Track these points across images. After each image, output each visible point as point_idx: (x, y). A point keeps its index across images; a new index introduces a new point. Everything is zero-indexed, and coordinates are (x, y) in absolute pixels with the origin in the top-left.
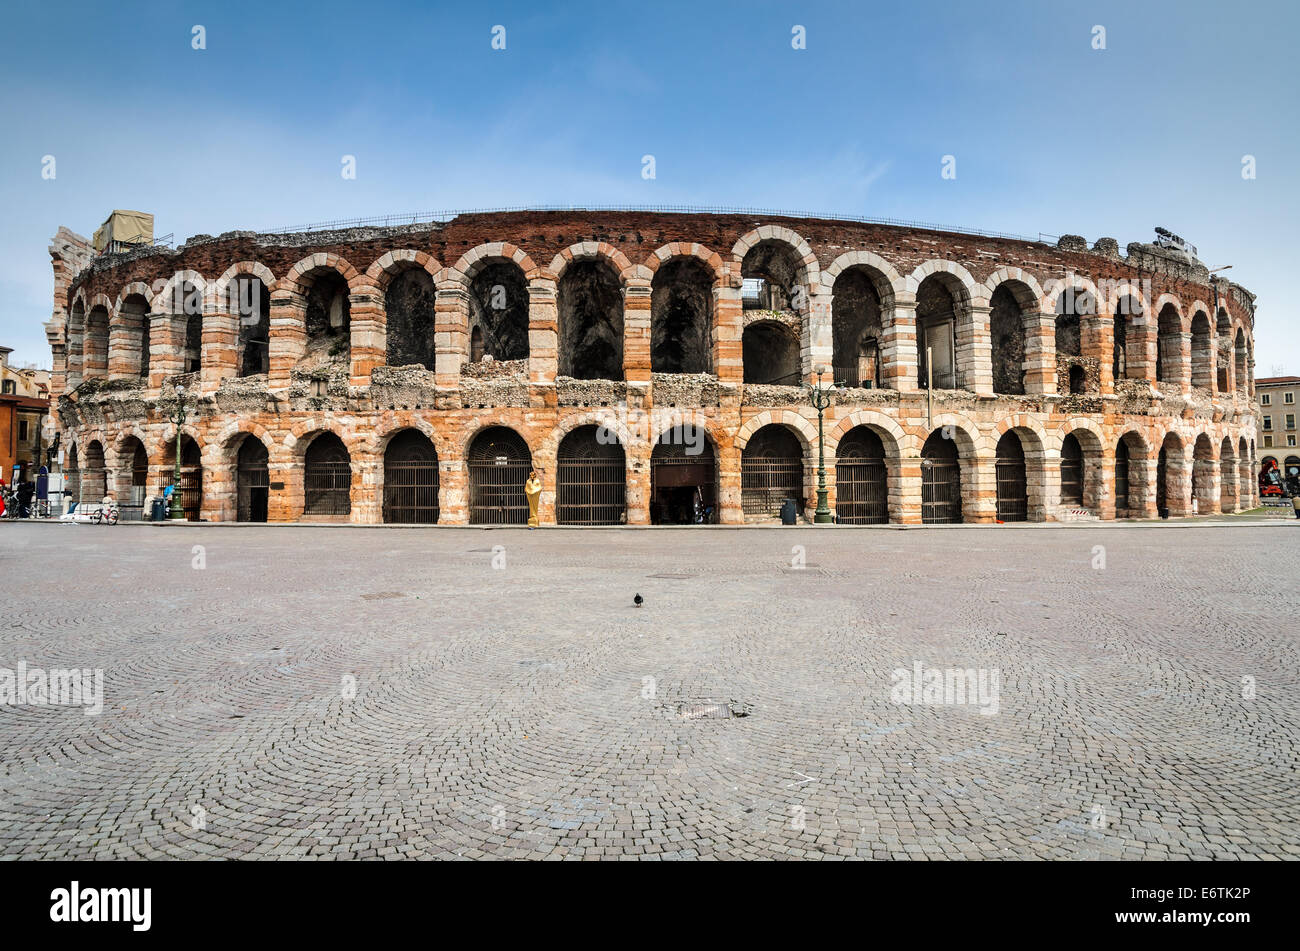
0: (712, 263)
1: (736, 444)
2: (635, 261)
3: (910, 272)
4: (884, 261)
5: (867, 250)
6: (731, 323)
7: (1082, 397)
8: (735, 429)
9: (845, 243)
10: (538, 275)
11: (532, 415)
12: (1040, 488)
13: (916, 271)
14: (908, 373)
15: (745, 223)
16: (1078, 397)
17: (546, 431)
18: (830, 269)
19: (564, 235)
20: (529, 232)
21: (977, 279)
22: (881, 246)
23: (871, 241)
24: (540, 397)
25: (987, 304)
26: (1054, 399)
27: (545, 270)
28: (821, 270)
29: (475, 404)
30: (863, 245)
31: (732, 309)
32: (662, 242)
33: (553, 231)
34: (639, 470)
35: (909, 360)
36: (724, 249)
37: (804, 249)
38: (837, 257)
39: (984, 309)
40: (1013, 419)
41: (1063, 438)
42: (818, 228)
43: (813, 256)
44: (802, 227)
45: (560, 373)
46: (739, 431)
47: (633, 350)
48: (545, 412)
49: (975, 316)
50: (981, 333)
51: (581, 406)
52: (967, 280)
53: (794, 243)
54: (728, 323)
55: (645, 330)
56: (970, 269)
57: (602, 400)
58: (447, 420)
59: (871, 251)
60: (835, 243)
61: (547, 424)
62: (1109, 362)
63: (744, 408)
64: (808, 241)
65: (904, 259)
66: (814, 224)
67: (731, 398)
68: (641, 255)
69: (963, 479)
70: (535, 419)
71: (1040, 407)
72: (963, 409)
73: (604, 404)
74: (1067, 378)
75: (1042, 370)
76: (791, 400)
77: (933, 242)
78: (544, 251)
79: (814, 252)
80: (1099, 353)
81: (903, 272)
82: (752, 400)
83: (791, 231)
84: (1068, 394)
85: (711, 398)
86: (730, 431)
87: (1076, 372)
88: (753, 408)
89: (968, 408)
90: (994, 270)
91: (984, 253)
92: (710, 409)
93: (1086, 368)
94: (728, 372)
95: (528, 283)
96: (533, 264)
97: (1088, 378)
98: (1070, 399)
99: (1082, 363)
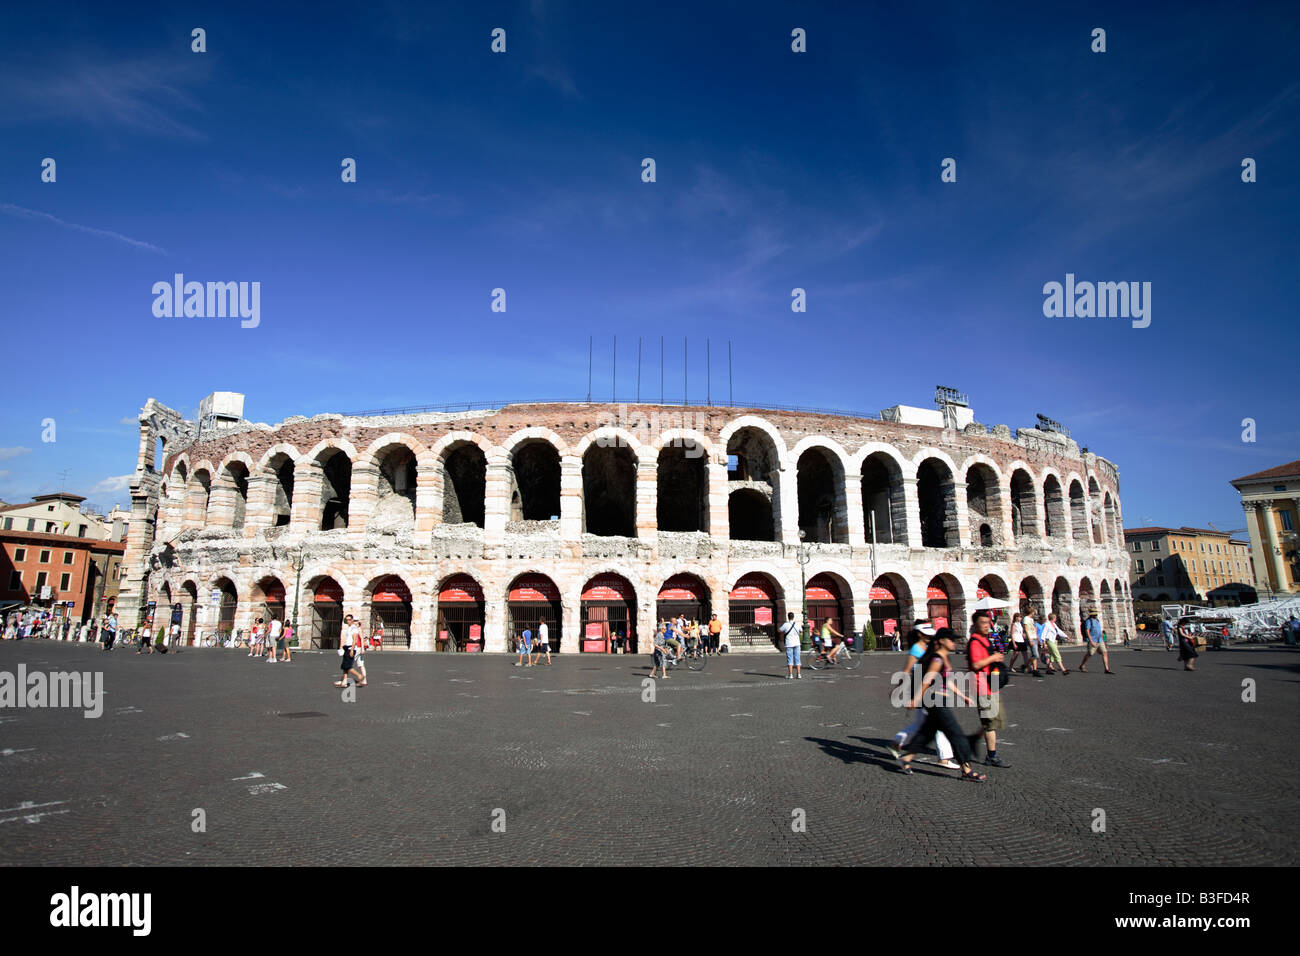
0: (704, 445)
1: (725, 589)
3: (855, 451)
4: (835, 443)
5: (822, 434)
6: (720, 491)
7: (990, 549)
8: (724, 575)
9: (805, 429)
10: (568, 453)
11: (562, 565)
13: (859, 450)
14: (857, 531)
15: (730, 415)
16: (987, 548)
17: (574, 577)
18: (795, 450)
19: (589, 421)
20: (562, 419)
21: (906, 456)
22: (832, 432)
23: (825, 427)
24: (569, 550)
25: (915, 476)
26: (970, 549)
27: (573, 449)
28: (788, 449)
29: (516, 555)
30: (819, 431)
31: (720, 481)
33: (581, 419)
34: (648, 610)
35: (857, 520)
36: (714, 434)
37: (775, 434)
38: (799, 439)
39: (912, 479)
40: (939, 567)
41: (978, 580)
42: (785, 419)
43: (782, 440)
44: (773, 417)
45: (584, 531)
46: (726, 577)
47: (644, 513)
48: (572, 562)
49: (906, 485)
50: (911, 499)
51: (601, 557)
52: (899, 458)
53: (766, 429)
54: (717, 492)
55: (652, 497)
56: (900, 449)
57: (618, 552)
58: (494, 568)
59: (825, 435)
60: (798, 429)
61: (574, 571)
62: (1009, 521)
63: (730, 559)
64: (778, 428)
65: (850, 442)
66: (782, 416)
67: (720, 551)
70: (565, 568)
71: (960, 558)
72: (900, 559)
73: (620, 555)
74: (978, 534)
75: (959, 528)
76: (767, 553)
77: (872, 429)
78: (574, 434)
79: (782, 436)
80: (1001, 514)
81: (851, 452)
82: (737, 553)
83: (764, 420)
84: (980, 547)
85: (704, 551)
86: (720, 578)
87: (985, 530)
88: (736, 559)
89: (904, 558)
90: (918, 449)
91: (910, 436)
92: (704, 560)
93: (992, 526)
94: (718, 531)
95: (560, 459)
96: (565, 444)
97: (994, 534)
98: (982, 551)
99: (988, 523)
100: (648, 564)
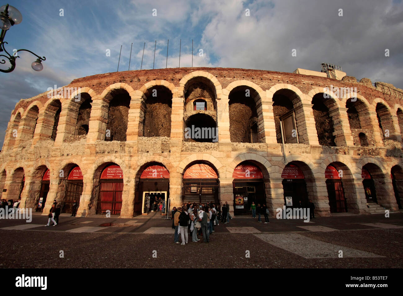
0: (170, 88)
1: (178, 171)
2: (135, 89)
3: (269, 89)
4: (255, 84)
5: (246, 79)
6: (177, 113)
7: (367, 148)
8: (178, 163)
9: (234, 77)
10: (96, 98)
11: (85, 158)
12: (353, 194)
13: (271, 88)
14: (271, 135)
15: (186, 71)
16: (365, 147)
17: (89, 165)
18: (228, 88)
19: (108, 81)
20: (95, 82)
21: (303, 92)
22: (252, 78)
23: (248, 76)
24: (88, 150)
25: (310, 103)
26: (353, 147)
27: (99, 96)
28: (223, 88)
29: (65, 154)
30: (243, 78)
31: (178, 107)
32: (148, 81)
33: (105, 80)
34: (129, 184)
35: (271, 128)
36: (176, 82)
37: (214, 80)
38: (230, 83)
39: (309, 105)
40: (332, 158)
41: (362, 167)
42: (221, 72)
43: (218, 83)
44: (213, 71)
45: (98, 139)
46: (179, 164)
47: (131, 127)
48: (90, 156)
49: (305, 108)
50: (309, 116)
51: (106, 153)
52: (298, 92)
53: (209, 77)
54: (176, 113)
55: (137, 117)
56: (299, 88)
57: (115, 150)
58: (55, 162)
59: (248, 80)
60: (229, 77)
61: (90, 162)
62: (378, 131)
63: (182, 153)
64: (216, 77)
65: (265, 83)
66: (219, 70)
67: (175, 148)
68: (139, 86)
69: (308, 190)
70: (86, 160)
71: (347, 152)
72: (303, 152)
73: (116, 152)
74: (358, 139)
75: (345, 134)
76: (207, 148)
77: (279, 77)
78: (100, 88)
79: (219, 81)
80: (372, 127)
81: (264, 89)
82: (187, 149)
83: (207, 73)
84: (360, 146)
85: (165, 148)
86: (175, 164)
87: (362, 136)
88: (187, 153)
89: (306, 152)
90: (311, 88)
91: (306, 81)
92: (166, 153)
93: (367, 134)
94: (175, 136)
95: (92, 101)
96: (95, 94)
97: (369, 139)
98: (362, 149)
99: (364, 132)
100: (131, 156)
